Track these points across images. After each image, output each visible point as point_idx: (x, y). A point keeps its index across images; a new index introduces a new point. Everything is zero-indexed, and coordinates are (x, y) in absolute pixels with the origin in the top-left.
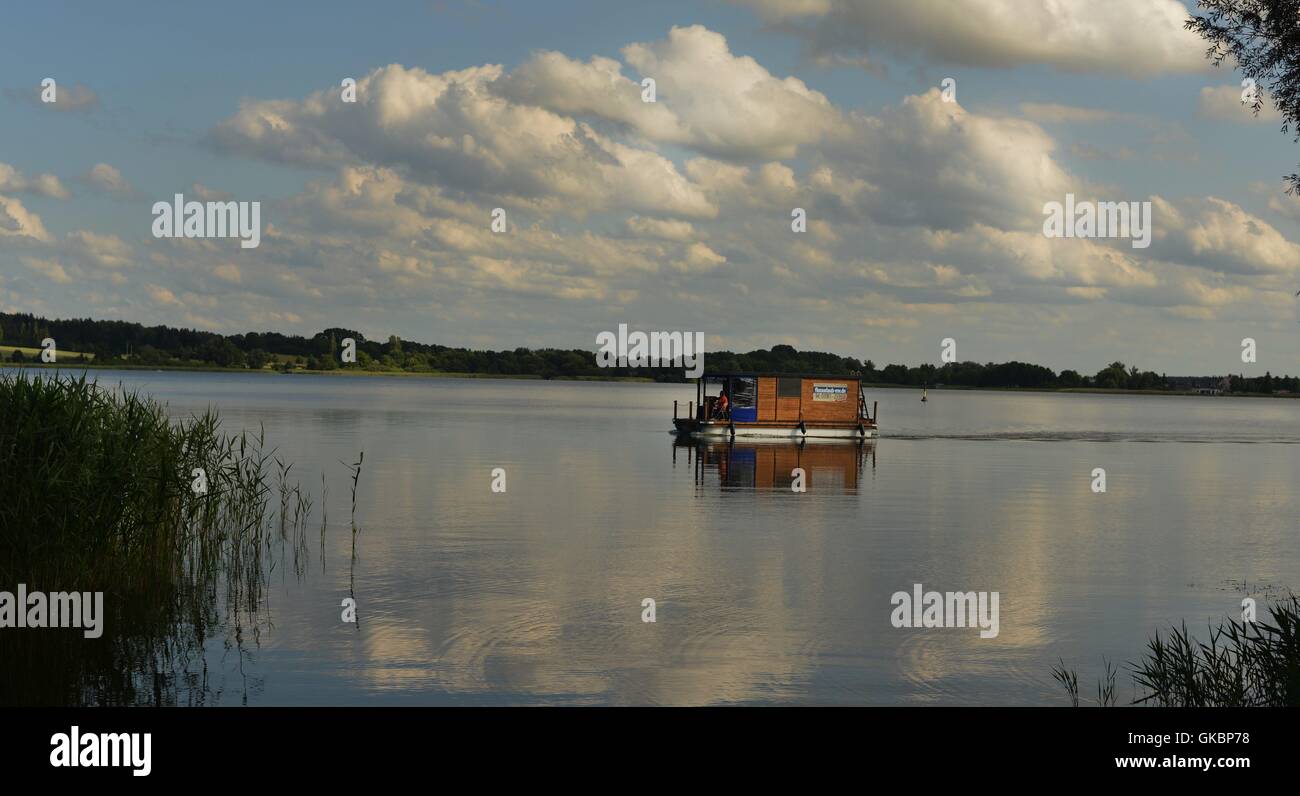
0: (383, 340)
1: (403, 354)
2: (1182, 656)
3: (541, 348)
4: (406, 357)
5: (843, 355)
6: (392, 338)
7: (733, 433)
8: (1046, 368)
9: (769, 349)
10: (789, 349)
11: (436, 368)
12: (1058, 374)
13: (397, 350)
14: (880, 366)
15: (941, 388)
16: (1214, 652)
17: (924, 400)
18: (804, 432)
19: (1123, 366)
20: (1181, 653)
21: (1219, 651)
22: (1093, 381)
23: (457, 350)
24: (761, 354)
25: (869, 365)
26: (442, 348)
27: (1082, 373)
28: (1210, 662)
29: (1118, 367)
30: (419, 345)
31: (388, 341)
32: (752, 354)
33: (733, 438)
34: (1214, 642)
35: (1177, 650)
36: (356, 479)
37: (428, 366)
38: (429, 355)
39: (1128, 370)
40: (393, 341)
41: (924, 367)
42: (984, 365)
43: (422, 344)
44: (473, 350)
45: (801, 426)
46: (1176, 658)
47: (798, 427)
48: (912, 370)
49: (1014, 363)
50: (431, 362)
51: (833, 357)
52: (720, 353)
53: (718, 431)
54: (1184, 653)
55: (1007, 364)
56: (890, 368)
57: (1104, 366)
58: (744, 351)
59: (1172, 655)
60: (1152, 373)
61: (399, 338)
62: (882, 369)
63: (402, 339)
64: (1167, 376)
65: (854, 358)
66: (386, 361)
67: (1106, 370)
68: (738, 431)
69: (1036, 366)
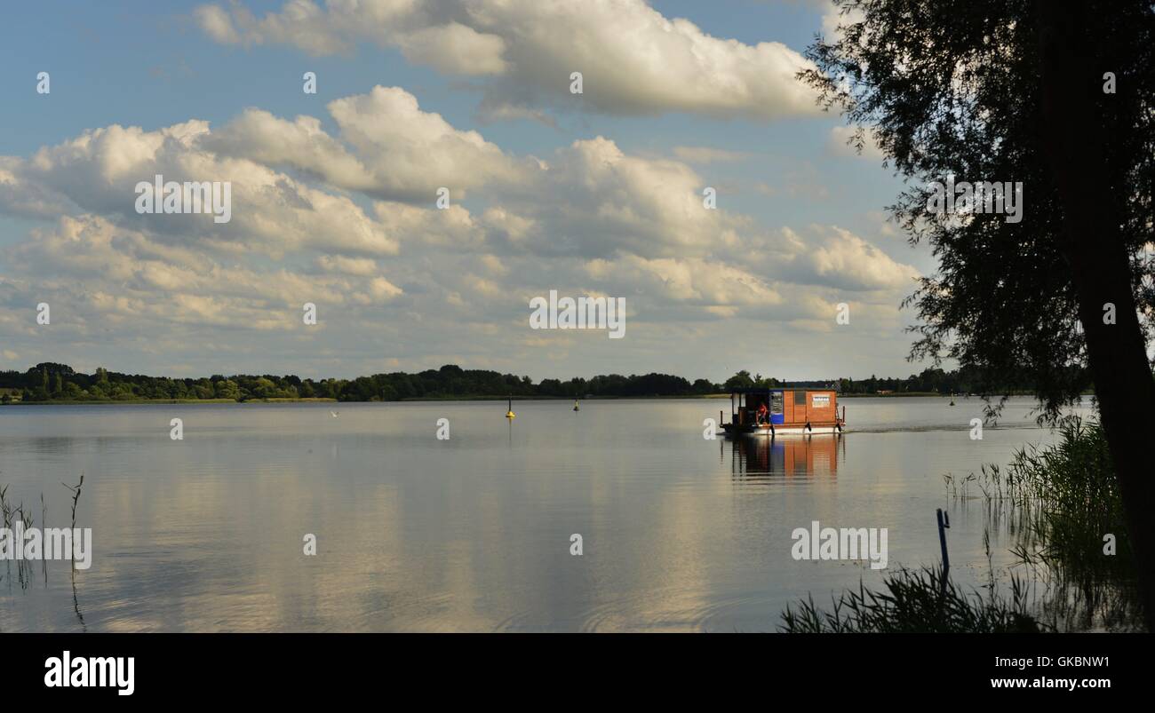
0: (91, 372)
1: (109, 384)
2: (810, 623)
3: (234, 374)
4: (113, 387)
5: (504, 373)
6: (99, 369)
7: (773, 432)
8: (681, 377)
9: (438, 369)
10: (455, 368)
11: (140, 395)
12: (692, 383)
13: (103, 381)
14: (536, 381)
15: (591, 398)
16: (838, 619)
17: (576, 409)
18: (810, 430)
19: (748, 374)
20: (809, 621)
21: (842, 620)
22: (723, 388)
23: (159, 379)
24: (430, 374)
25: (527, 380)
26: (144, 378)
27: (713, 381)
28: (834, 628)
29: (744, 375)
30: (124, 375)
31: (95, 373)
32: (423, 374)
33: (773, 436)
34: (837, 612)
35: (805, 620)
36: (76, 499)
37: (132, 394)
38: (134, 385)
39: (753, 377)
40: (100, 374)
41: (575, 381)
42: (627, 377)
43: (127, 374)
44: (172, 378)
45: (808, 426)
46: (805, 626)
47: (806, 426)
48: (565, 383)
49: (654, 375)
50: (135, 391)
51: (494, 374)
52: (395, 374)
53: (764, 432)
54: (812, 621)
55: (647, 376)
56: (545, 382)
57: (732, 374)
58: (416, 371)
59: (802, 624)
60: (774, 379)
61: (105, 370)
62: (538, 383)
63: (108, 371)
64: (786, 381)
65: (514, 375)
66: (95, 390)
67: (733, 378)
68: (777, 431)
69: (673, 377)
